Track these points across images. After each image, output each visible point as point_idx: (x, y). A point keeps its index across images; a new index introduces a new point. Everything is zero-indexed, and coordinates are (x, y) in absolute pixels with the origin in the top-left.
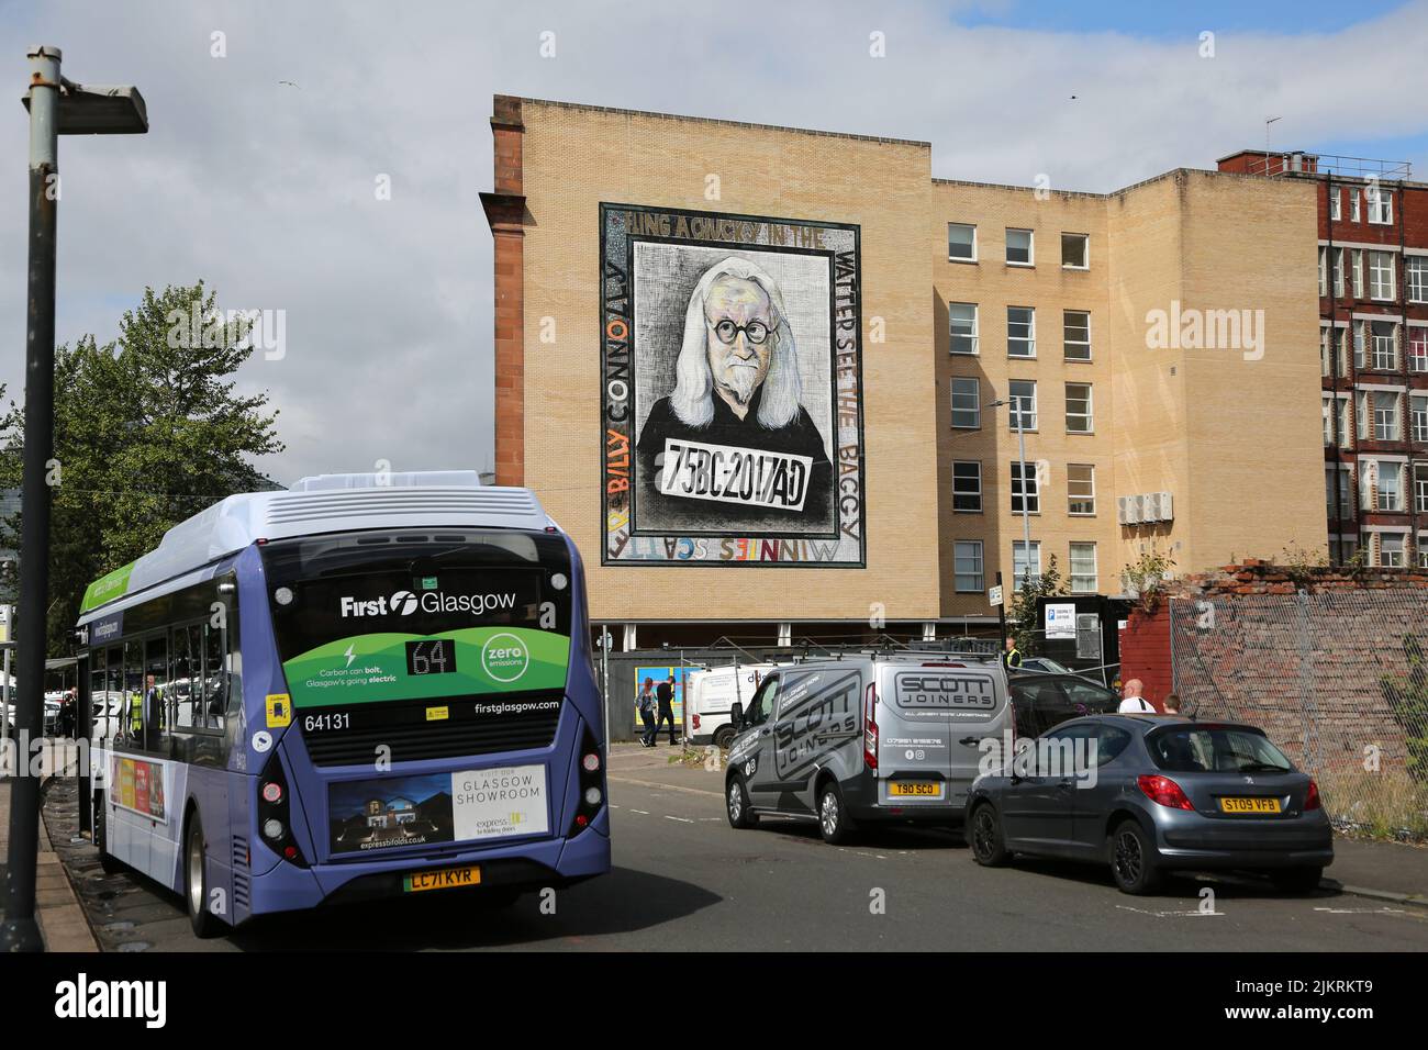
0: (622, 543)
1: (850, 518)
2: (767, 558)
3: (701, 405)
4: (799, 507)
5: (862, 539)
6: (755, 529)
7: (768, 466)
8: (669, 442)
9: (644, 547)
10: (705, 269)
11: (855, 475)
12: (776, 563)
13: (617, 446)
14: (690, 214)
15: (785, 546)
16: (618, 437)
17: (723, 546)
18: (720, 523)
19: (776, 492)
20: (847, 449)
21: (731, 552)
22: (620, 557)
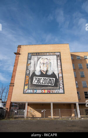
0: (26, 90)
1: (61, 86)
2: (48, 92)
3: (39, 73)
4: (53, 85)
5: (64, 89)
6: (46, 88)
7: (48, 80)
8: (34, 77)
9: (29, 91)
10: (40, 58)
11: (62, 80)
12: (50, 93)
13: (27, 78)
14: (39, 53)
15: (51, 90)
16: (27, 77)
17: (41, 91)
18: (41, 87)
19: (49, 83)
20: (60, 77)
21: (43, 92)
22: (26, 92)
